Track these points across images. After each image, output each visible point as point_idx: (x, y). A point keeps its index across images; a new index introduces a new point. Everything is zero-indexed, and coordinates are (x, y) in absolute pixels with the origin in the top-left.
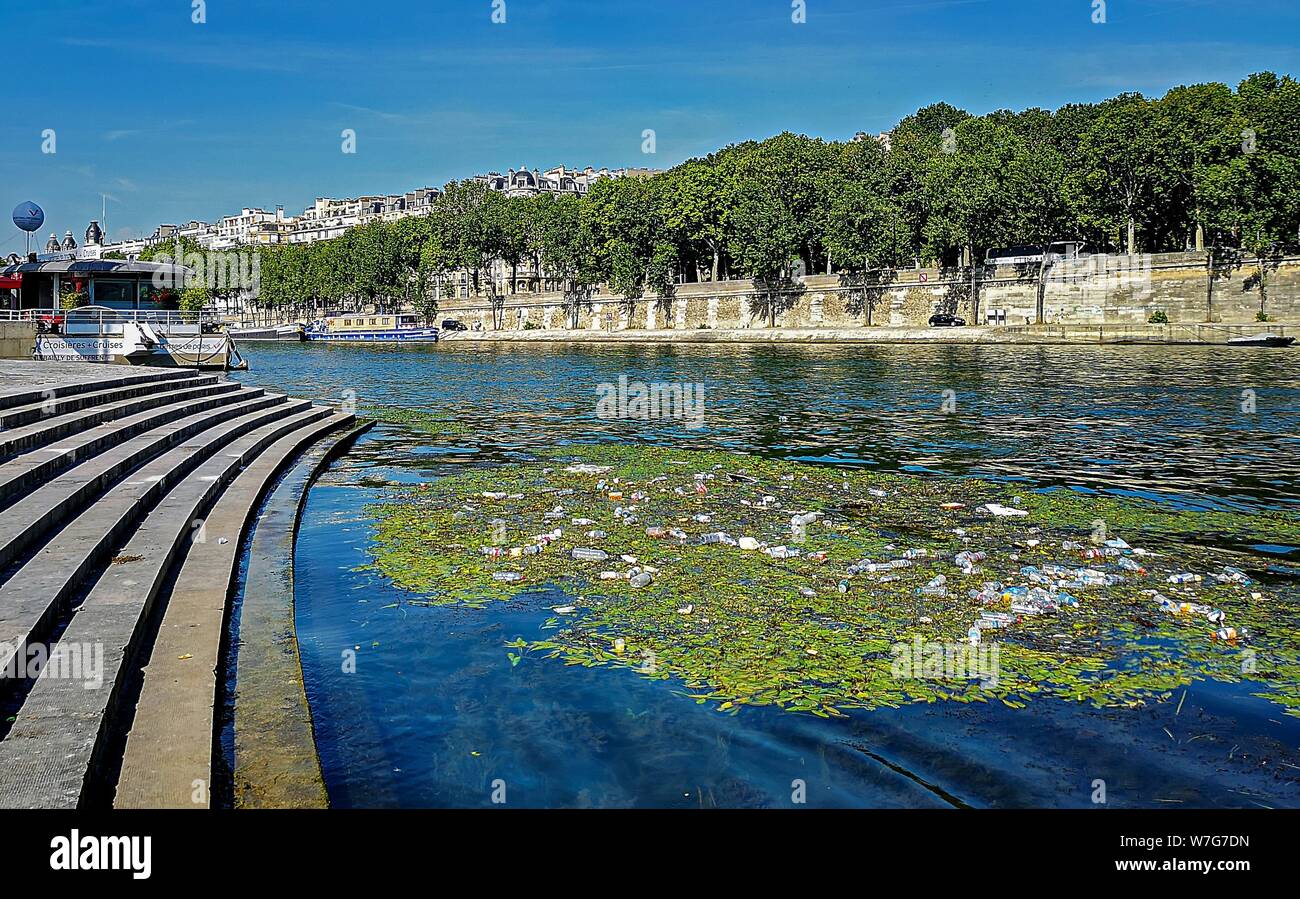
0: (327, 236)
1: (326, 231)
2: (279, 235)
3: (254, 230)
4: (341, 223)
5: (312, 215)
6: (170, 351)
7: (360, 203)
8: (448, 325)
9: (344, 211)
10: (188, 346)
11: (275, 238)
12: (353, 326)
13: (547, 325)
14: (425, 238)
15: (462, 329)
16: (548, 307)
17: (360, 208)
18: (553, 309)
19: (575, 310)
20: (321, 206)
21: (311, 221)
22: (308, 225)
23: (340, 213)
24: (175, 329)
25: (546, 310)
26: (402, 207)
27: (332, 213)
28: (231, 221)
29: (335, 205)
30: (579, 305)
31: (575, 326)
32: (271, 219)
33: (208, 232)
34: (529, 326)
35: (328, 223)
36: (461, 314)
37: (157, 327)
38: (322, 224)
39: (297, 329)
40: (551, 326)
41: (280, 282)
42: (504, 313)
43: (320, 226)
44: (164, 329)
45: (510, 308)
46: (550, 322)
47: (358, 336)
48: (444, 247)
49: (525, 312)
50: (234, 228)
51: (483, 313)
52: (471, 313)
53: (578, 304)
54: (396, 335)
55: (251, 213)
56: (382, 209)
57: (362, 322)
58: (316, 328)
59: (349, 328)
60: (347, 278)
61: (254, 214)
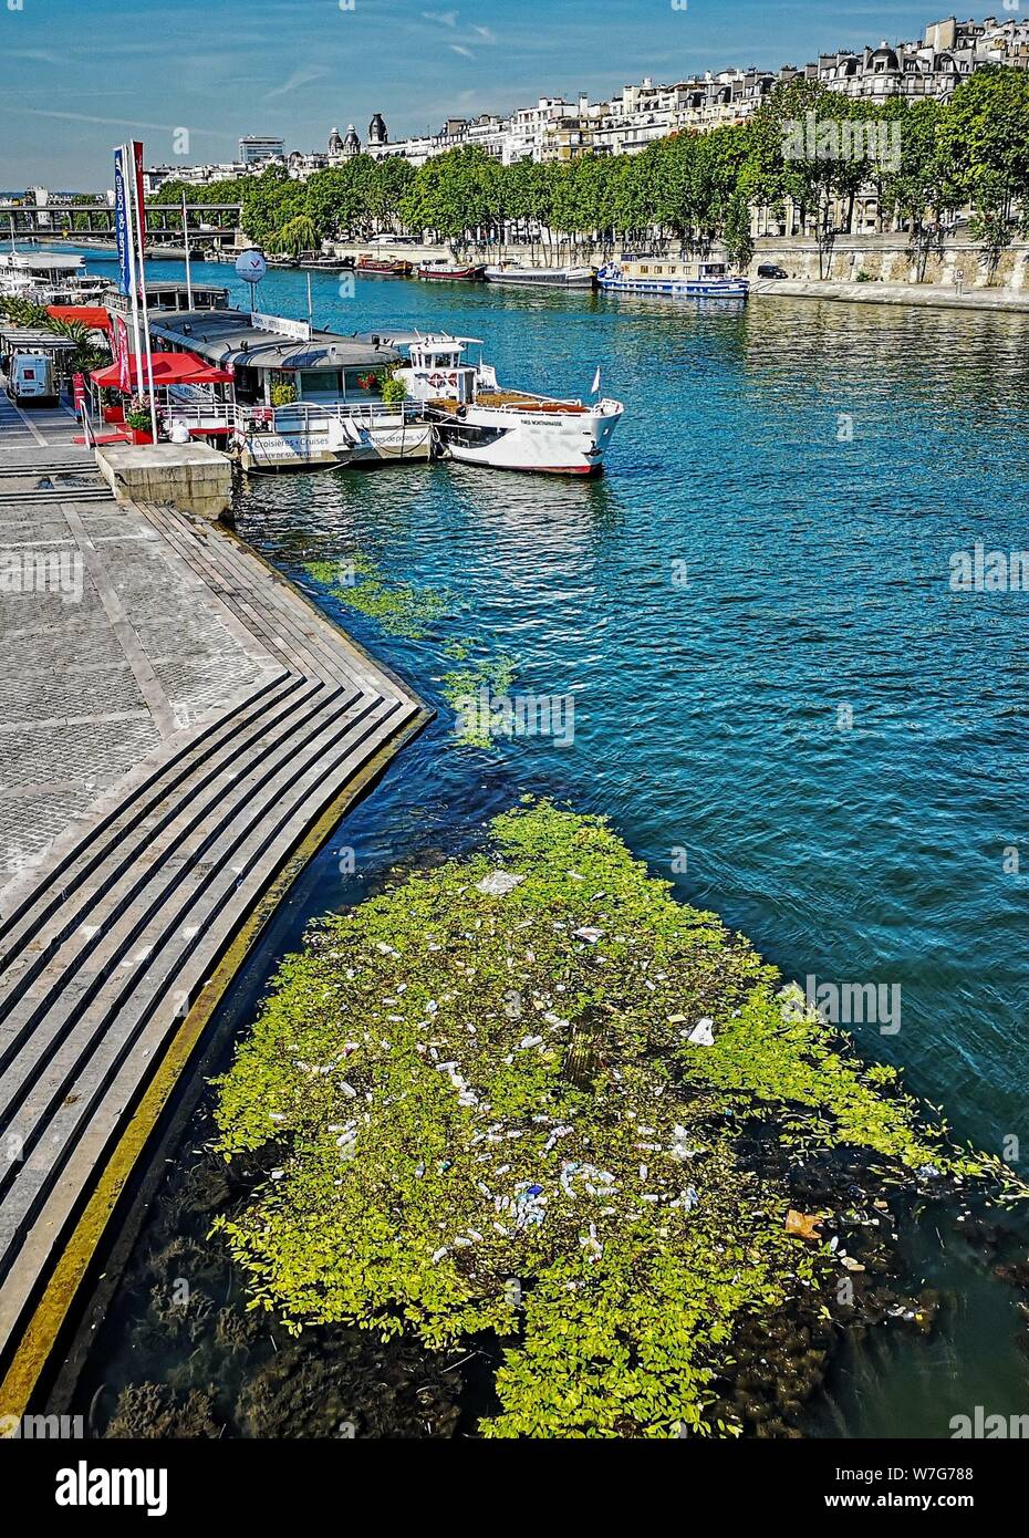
0: (635, 137)
1: (635, 130)
2: (581, 134)
3: (552, 127)
4: (651, 121)
5: (618, 108)
6: (374, 445)
7: (676, 93)
8: (765, 272)
9: (656, 105)
10: (391, 439)
11: (575, 138)
12: (651, 274)
13: (886, 276)
14: (744, 155)
15: (781, 277)
16: (888, 252)
17: (676, 100)
18: (893, 255)
19: (922, 258)
20: (629, 96)
21: (618, 117)
22: (614, 123)
23: (652, 106)
24: (380, 421)
25: (886, 256)
26: (727, 100)
27: (642, 107)
28: (526, 115)
29: (647, 95)
30: (927, 251)
31: (921, 281)
32: (571, 112)
33: (501, 129)
34: (863, 278)
35: (637, 120)
36: (782, 258)
37: (359, 422)
38: (630, 120)
39: (589, 273)
40: (891, 278)
41: (573, 210)
42: (834, 258)
43: (628, 124)
44: (367, 422)
45: (841, 253)
46: (890, 272)
47: (655, 287)
48: (764, 170)
49: (860, 257)
50: (530, 124)
51: (808, 257)
52: (793, 256)
53: (925, 250)
54: (698, 289)
55: (549, 104)
56: (703, 101)
57: (660, 270)
58: (609, 273)
59: (645, 276)
60: (649, 208)
61: (553, 106)
